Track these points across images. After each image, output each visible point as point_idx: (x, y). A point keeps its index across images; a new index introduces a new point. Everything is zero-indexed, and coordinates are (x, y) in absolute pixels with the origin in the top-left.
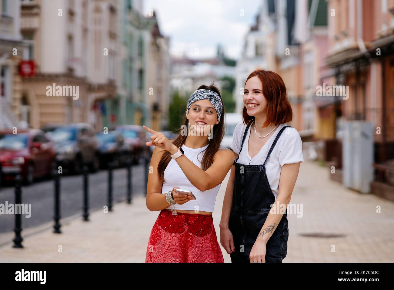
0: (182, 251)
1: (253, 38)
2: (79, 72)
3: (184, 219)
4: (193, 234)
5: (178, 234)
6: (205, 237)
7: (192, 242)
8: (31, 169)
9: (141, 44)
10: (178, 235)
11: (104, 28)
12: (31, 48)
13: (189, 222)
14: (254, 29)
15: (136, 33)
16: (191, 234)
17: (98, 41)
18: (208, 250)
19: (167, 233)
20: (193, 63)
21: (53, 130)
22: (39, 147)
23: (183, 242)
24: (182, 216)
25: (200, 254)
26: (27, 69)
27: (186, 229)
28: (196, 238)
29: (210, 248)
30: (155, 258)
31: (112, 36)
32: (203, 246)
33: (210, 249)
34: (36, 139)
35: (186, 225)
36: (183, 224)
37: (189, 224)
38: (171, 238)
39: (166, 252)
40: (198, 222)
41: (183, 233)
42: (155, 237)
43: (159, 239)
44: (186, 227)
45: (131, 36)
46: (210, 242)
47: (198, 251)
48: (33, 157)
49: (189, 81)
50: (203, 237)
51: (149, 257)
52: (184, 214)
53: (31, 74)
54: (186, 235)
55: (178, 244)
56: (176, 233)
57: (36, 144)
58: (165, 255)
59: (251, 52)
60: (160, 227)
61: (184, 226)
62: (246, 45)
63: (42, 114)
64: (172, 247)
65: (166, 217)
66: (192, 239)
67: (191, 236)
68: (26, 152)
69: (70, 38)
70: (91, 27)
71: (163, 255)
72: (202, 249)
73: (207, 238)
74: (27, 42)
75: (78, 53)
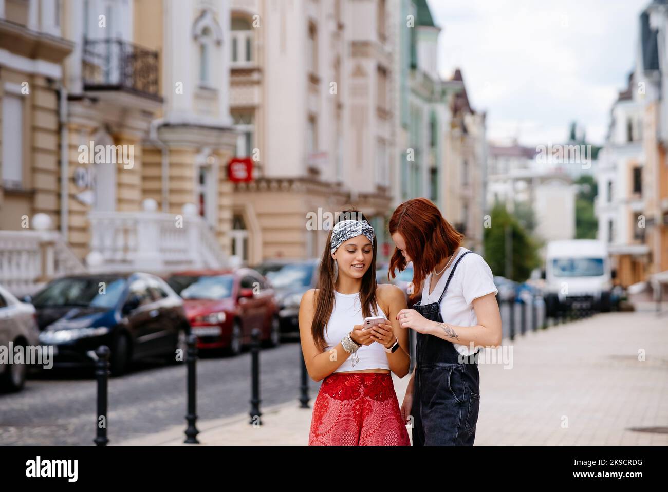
0: (356, 422)
1: (623, 113)
2: (327, 174)
3: (359, 381)
4: (371, 398)
5: (352, 400)
6: (386, 401)
7: (370, 409)
8: (236, 330)
9: (433, 125)
10: (351, 402)
11: (371, 102)
12: (248, 136)
13: (366, 383)
14: (626, 96)
15: (426, 108)
16: (368, 398)
17: (359, 123)
18: (390, 419)
19: (338, 402)
20: (529, 153)
21: (277, 269)
22: (250, 296)
23: (358, 410)
24: (356, 377)
25: (380, 424)
26: (240, 171)
27: (362, 393)
28: (375, 404)
29: (392, 415)
30: (322, 435)
31: (383, 114)
32: (383, 414)
33: (393, 417)
34: (246, 284)
35: (362, 387)
36: (359, 386)
37: (365, 386)
38: (343, 407)
39: (335, 425)
40: (376, 383)
41: (358, 399)
42: (321, 409)
43: (326, 411)
44: (362, 390)
45: (416, 114)
46: (393, 408)
47: (379, 420)
48: (239, 311)
49: (521, 185)
50: (384, 402)
51: (314, 435)
52: (357, 374)
53: (248, 179)
54: (363, 401)
55: (352, 413)
56: (348, 400)
57: (245, 291)
58: (334, 429)
59: (621, 135)
60: (327, 395)
61: (359, 389)
62: (613, 124)
63: (266, 244)
64: (343, 418)
65: (334, 382)
66: (369, 405)
67: (369, 401)
68: (229, 305)
69: (312, 119)
70: (347, 100)
71: (331, 430)
72: (383, 417)
73: (388, 403)
74: (242, 127)
75: (325, 143)
